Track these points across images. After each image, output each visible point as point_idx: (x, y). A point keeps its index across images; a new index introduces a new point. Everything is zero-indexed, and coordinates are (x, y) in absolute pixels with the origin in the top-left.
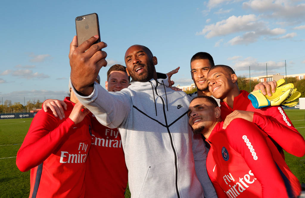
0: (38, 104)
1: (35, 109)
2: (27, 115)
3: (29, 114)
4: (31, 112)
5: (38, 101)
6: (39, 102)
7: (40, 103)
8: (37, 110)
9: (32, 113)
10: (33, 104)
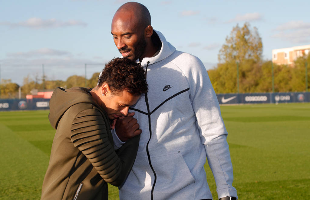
4: (29, 97)
8: (39, 94)
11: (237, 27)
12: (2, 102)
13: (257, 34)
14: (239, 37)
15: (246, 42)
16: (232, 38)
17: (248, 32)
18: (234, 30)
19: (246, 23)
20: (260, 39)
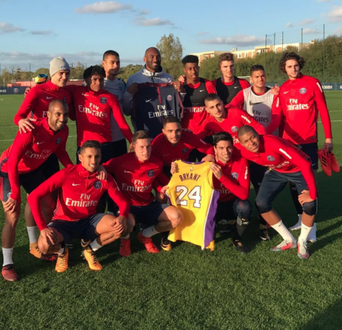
0: (18, 73)
1: (13, 81)
2: (4, 91)
3: (6, 88)
4: (9, 85)
5: (19, 69)
6: (19, 71)
7: (21, 73)
8: (17, 83)
9: (10, 87)
10: (10, 74)
11: (165, 37)
12: (2, 88)
13: (179, 42)
14: (166, 44)
15: (170, 47)
16: (161, 45)
17: (172, 41)
18: (162, 39)
19: (171, 34)
20: (181, 46)
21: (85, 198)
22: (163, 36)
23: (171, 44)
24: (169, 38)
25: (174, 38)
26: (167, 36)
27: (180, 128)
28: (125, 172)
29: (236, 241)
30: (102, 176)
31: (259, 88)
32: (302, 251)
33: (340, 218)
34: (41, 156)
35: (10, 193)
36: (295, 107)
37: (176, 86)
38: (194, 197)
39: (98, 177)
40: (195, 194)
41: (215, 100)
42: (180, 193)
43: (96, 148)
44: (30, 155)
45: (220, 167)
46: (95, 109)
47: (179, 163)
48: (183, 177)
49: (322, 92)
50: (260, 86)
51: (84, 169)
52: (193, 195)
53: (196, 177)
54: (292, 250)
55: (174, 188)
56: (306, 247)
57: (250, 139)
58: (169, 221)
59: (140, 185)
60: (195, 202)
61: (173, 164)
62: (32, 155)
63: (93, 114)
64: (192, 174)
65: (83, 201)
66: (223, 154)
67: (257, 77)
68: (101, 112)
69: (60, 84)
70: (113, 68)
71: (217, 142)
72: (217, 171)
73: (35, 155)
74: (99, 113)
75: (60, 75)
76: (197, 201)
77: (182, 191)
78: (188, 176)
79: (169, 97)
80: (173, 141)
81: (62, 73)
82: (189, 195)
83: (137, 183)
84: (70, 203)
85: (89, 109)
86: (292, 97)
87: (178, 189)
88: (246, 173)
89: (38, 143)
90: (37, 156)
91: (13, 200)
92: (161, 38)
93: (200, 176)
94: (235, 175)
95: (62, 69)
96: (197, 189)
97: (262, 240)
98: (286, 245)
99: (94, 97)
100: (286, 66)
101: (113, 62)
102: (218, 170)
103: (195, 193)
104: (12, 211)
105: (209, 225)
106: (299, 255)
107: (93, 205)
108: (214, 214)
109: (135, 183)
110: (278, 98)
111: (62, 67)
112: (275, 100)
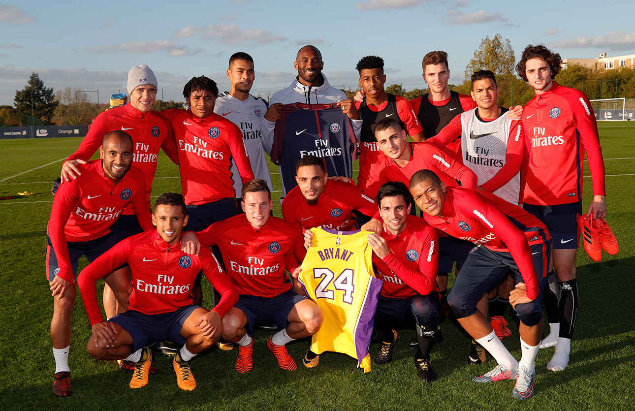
11: (487, 40)
13: (509, 47)
14: (489, 51)
16: (481, 52)
17: (499, 45)
18: (483, 43)
19: (497, 35)
21: (165, 281)
22: (484, 39)
23: (498, 51)
24: (494, 41)
25: (503, 41)
26: (492, 38)
27: (321, 174)
28: (232, 243)
29: (419, 360)
30: (190, 248)
31: (486, 109)
32: (522, 385)
33: (632, 334)
34: (100, 216)
35: (58, 269)
36: (541, 141)
37: (343, 108)
38: (343, 286)
39: (184, 249)
40: (344, 282)
41: (387, 130)
42: (321, 279)
43: (172, 205)
44: (83, 214)
45: (383, 240)
46: (202, 146)
47: (318, 231)
48: (324, 255)
49: (589, 113)
50: (486, 106)
51: (158, 237)
52: (342, 283)
53: (345, 256)
54: (508, 382)
55: (309, 271)
56: (529, 379)
57: (426, 192)
58: (301, 322)
59: (258, 265)
60: (345, 295)
61: (307, 234)
62: (86, 214)
63: (198, 154)
64: (338, 250)
65: (162, 286)
66: (389, 218)
67: (481, 90)
68: (211, 152)
69: (141, 107)
70: (242, 80)
71: (381, 199)
72: (379, 246)
73: (91, 215)
74: (208, 153)
75: (139, 93)
76: (349, 293)
77: (324, 276)
78: (332, 253)
79: (335, 127)
80: (309, 196)
81: (141, 90)
82: (335, 283)
83: (253, 262)
84: (143, 287)
85: (192, 146)
86: (537, 125)
87: (318, 273)
88: (431, 252)
89: (89, 198)
90: (93, 217)
91: (60, 280)
92: (481, 42)
93: (351, 253)
94: (412, 254)
95: (141, 83)
96: (348, 274)
97: (470, 361)
98: (499, 373)
99: (198, 127)
100: (526, 70)
101: (241, 71)
102: (380, 244)
103: (346, 279)
104: (60, 295)
105: (362, 332)
106: (514, 392)
107: (181, 292)
108: (371, 315)
109: (250, 262)
110: (519, 126)
111: (140, 80)
112: (513, 129)
